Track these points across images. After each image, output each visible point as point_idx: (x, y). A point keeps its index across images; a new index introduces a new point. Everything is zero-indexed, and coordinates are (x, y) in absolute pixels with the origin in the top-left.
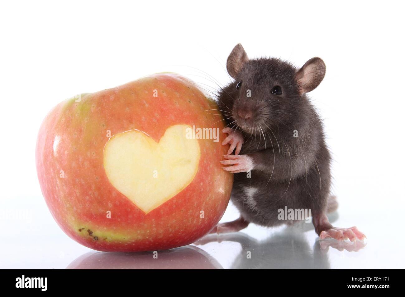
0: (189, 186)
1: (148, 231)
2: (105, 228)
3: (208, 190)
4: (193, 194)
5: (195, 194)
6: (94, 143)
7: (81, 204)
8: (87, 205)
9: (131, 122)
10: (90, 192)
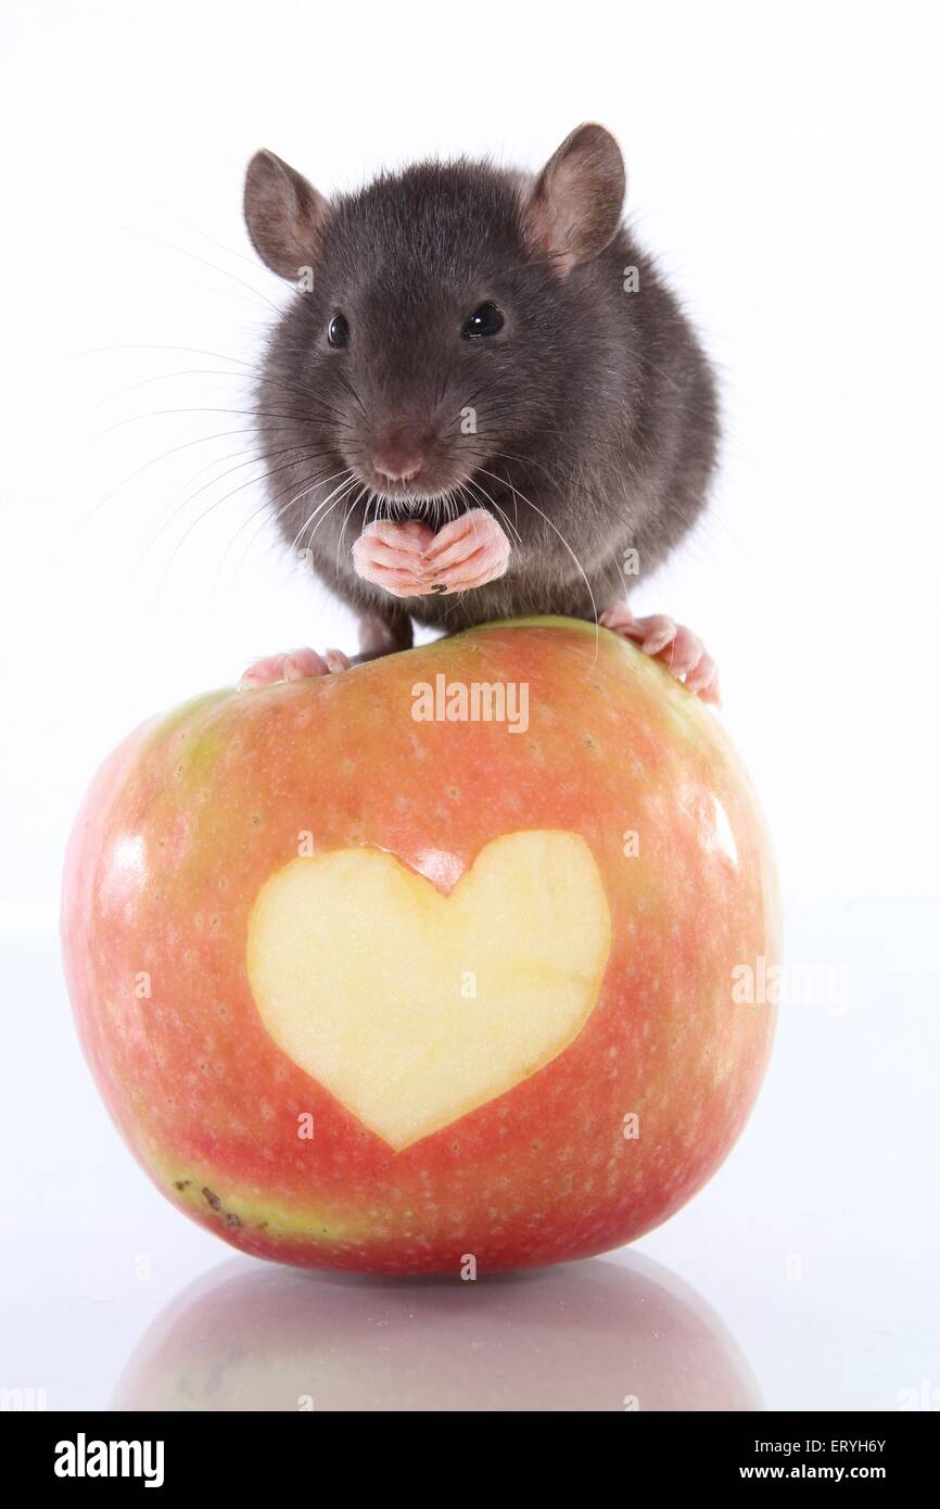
0: (559, 1057)
1: (409, 1214)
2: (257, 1191)
3: (639, 1076)
4: (575, 1090)
5: (583, 1088)
6: (220, 883)
7: (172, 1098)
8: (192, 1105)
9: (354, 813)
10: (200, 1061)
